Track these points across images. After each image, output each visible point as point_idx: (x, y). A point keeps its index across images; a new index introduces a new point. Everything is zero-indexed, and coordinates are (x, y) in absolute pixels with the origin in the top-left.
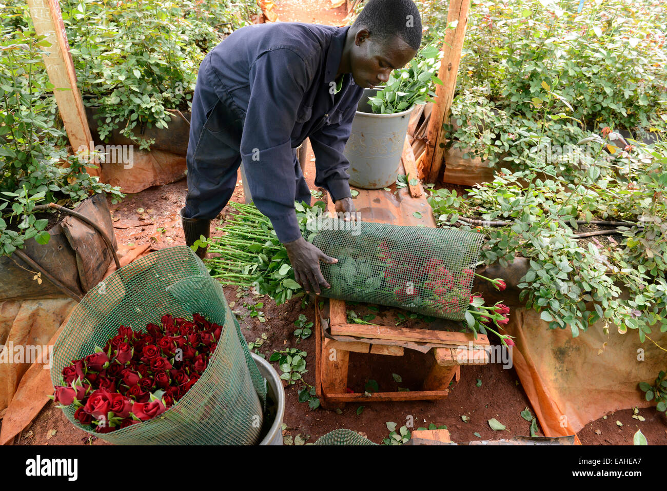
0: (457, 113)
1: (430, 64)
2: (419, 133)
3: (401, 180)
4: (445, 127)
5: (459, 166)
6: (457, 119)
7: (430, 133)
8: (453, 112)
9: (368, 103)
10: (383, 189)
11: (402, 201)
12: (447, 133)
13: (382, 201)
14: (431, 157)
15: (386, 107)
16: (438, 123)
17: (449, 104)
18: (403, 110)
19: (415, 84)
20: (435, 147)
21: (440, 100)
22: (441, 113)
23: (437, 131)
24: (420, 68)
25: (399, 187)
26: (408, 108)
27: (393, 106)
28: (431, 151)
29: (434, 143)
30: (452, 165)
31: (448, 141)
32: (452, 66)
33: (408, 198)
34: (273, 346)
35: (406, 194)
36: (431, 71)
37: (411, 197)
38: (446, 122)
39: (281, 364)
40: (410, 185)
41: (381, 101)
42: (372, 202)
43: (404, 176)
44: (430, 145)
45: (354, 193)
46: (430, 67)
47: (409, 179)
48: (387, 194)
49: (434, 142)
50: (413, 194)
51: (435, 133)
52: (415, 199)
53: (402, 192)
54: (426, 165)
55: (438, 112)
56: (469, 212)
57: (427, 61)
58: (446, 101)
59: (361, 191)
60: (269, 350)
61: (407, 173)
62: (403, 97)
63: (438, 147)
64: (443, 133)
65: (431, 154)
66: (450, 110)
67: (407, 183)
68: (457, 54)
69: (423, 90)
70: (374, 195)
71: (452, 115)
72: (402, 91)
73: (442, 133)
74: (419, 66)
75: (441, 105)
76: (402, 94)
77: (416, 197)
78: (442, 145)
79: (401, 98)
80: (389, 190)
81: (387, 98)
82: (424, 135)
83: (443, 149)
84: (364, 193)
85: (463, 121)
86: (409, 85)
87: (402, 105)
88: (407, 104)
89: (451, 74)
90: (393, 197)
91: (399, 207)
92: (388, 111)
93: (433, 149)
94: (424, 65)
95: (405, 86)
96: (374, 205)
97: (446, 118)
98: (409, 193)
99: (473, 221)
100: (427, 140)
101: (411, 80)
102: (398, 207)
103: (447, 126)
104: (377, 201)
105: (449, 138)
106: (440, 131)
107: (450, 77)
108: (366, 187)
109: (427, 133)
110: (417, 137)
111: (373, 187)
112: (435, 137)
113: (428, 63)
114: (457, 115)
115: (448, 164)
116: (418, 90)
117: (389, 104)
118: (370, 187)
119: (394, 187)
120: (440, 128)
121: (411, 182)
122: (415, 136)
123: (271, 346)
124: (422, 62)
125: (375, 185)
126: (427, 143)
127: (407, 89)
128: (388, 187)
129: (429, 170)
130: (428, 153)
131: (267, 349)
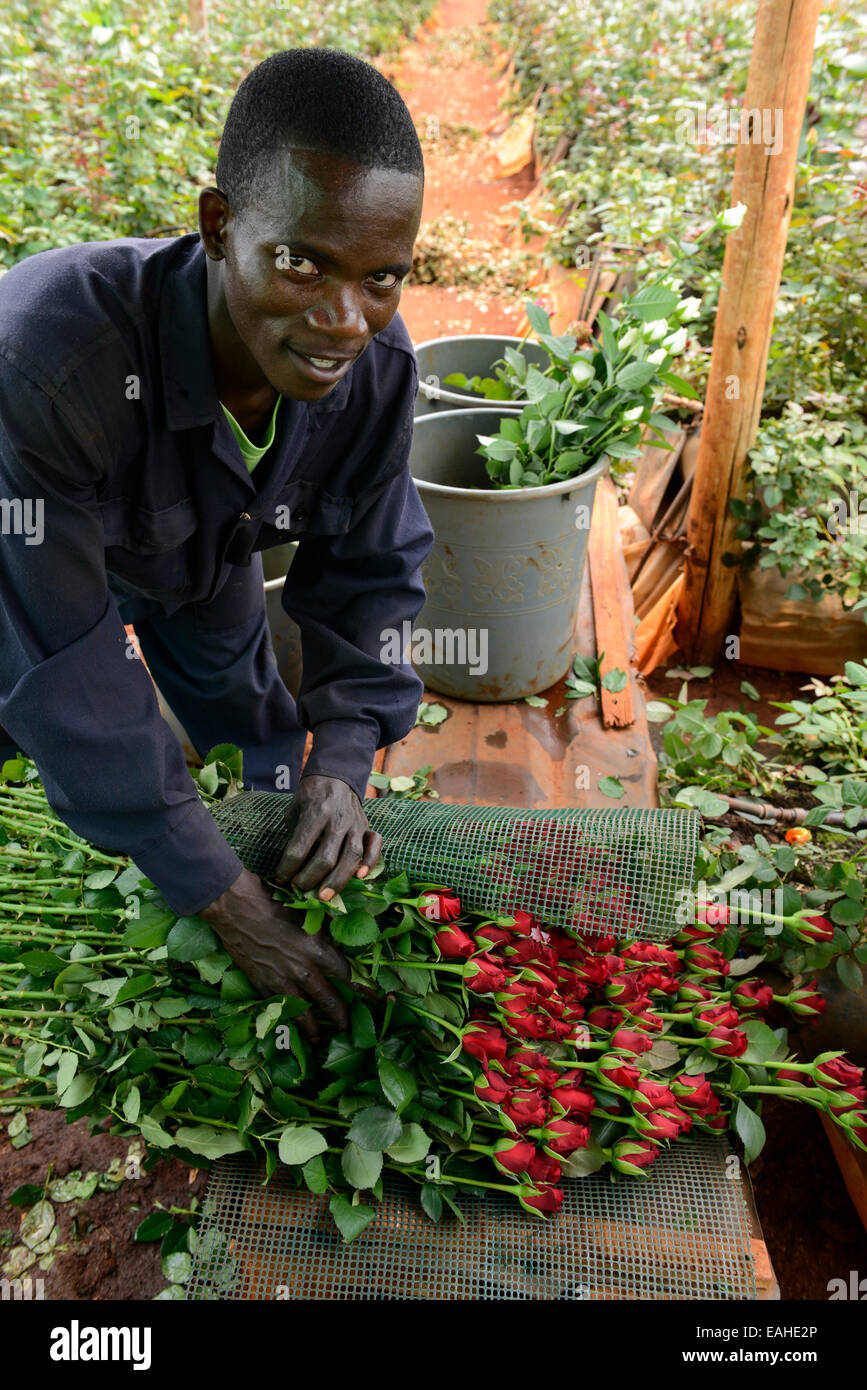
0: (766, 468)
1: (654, 337)
2: (667, 524)
3: (583, 671)
4: (735, 507)
5: (783, 617)
6: (765, 486)
7: (695, 524)
8: (755, 466)
9: (479, 452)
10: (521, 702)
11: (576, 740)
12: (742, 526)
13: (513, 742)
14: (700, 592)
15: (526, 465)
16: (714, 497)
17: (743, 443)
18: (574, 474)
19: (609, 396)
20: (708, 565)
21: (718, 432)
22: (721, 468)
23: (713, 519)
24: (626, 351)
25: (572, 694)
26: (585, 468)
27: (546, 462)
28: (700, 576)
29: (706, 554)
30: (759, 615)
31: (747, 545)
32: (750, 334)
33: (593, 727)
34: (157, 1188)
35: (589, 716)
36: (657, 357)
37: (605, 727)
38: (737, 494)
39: (169, 1251)
40: (604, 691)
41: (514, 447)
42: (482, 743)
43: (591, 660)
44: (695, 560)
45: (435, 714)
46: (654, 346)
47: (603, 668)
48: (533, 717)
49: (704, 548)
50: (609, 718)
51: (706, 526)
52: (613, 734)
53: (581, 710)
54: (686, 615)
55: (713, 466)
56: (768, 779)
57: (647, 327)
58: (733, 433)
59: (455, 709)
60: (139, 1203)
61: (601, 649)
62: (574, 435)
63: (717, 563)
64: (729, 524)
65: (699, 583)
66: (748, 461)
67: (596, 681)
68: (761, 302)
69: (633, 415)
70: (492, 720)
71: (753, 474)
72: (572, 416)
73: (726, 526)
74: (623, 344)
75: (722, 447)
76: (568, 427)
77: (616, 728)
78: (728, 560)
79: (568, 440)
80: (542, 703)
81: (528, 439)
82: (682, 529)
83: (735, 569)
84: (463, 713)
85: (784, 492)
86: (593, 399)
87: (565, 460)
88: (582, 458)
89: (745, 358)
90: (546, 725)
91: (562, 758)
92: (531, 477)
93: (703, 571)
94: (635, 341)
95: (583, 402)
96: (486, 754)
97: (738, 481)
98: (599, 714)
99: (777, 811)
100: (685, 544)
101: (598, 386)
102: (558, 758)
103: (740, 505)
104: (498, 740)
105: (751, 538)
106: (720, 522)
107: (744, 367)
108: (471, 696)
109: (687, 524)
110: (661, 535)
111: (490, 697)
112: (707, 537)
113: (648, 335)
114: (767, 474)
115: (749, 612)
116: (617, 414)
117: (535, 457)
118: (482, 697)
119: (559, 693)
120: (721, 511)
121: (608, 680)
122: (656, 532)
123: (151, 1186)
124: (632, 332)
125: (496, 690)
126: (687, 552)
127: (585, 412)
128: (540, 695)
129: (694, 629)
130: (689, 582)
131: (134, 1198)
